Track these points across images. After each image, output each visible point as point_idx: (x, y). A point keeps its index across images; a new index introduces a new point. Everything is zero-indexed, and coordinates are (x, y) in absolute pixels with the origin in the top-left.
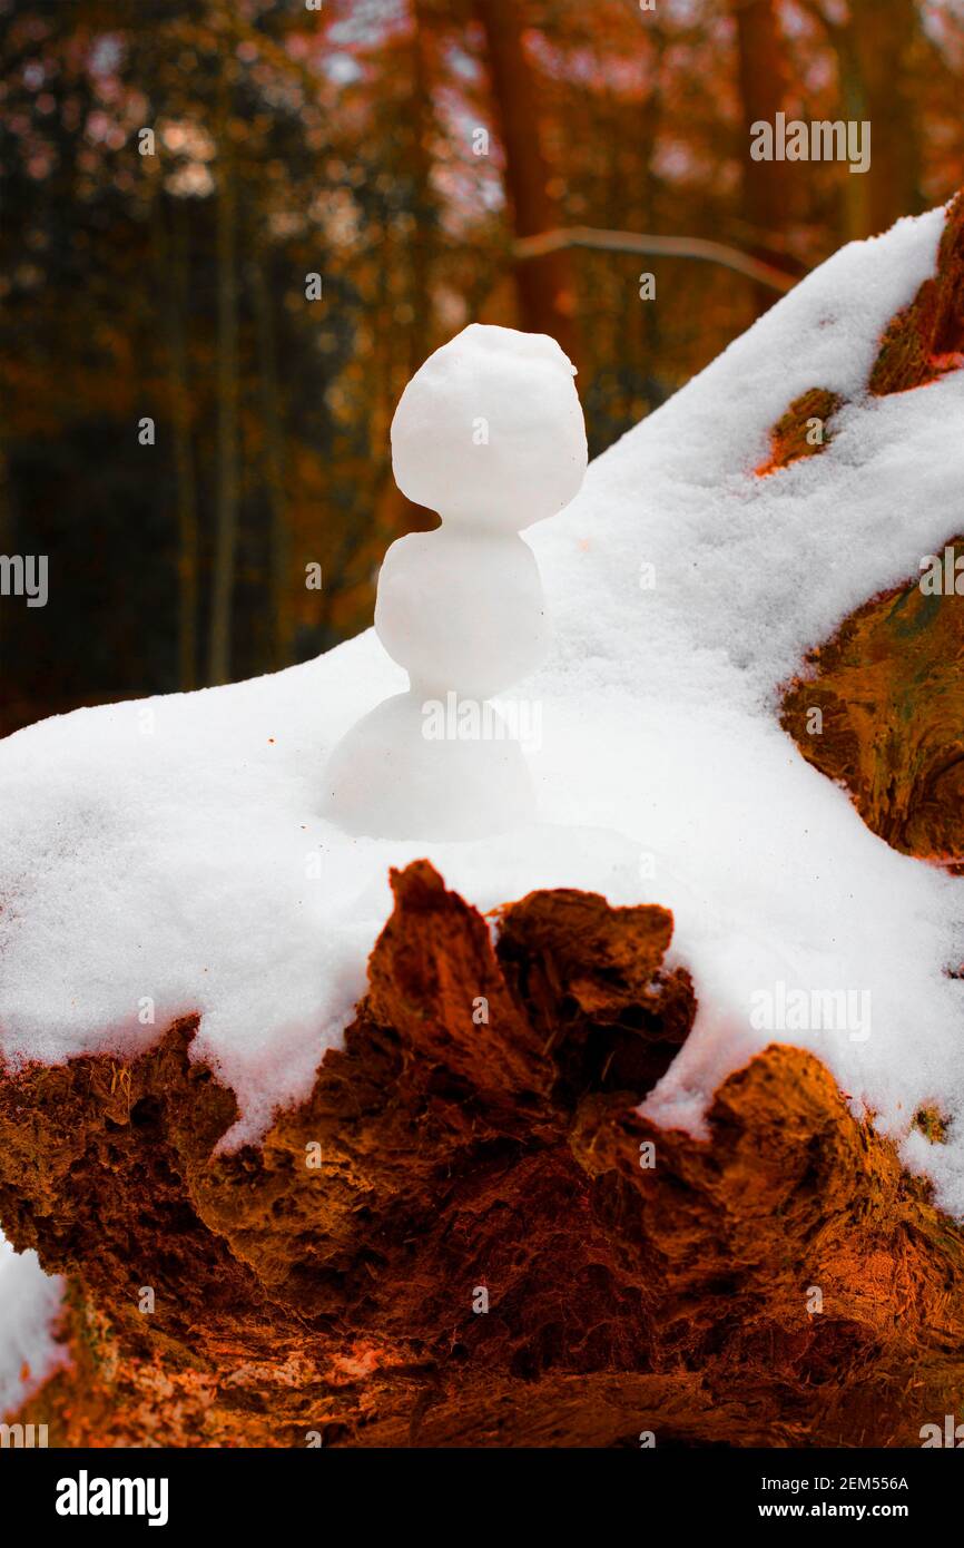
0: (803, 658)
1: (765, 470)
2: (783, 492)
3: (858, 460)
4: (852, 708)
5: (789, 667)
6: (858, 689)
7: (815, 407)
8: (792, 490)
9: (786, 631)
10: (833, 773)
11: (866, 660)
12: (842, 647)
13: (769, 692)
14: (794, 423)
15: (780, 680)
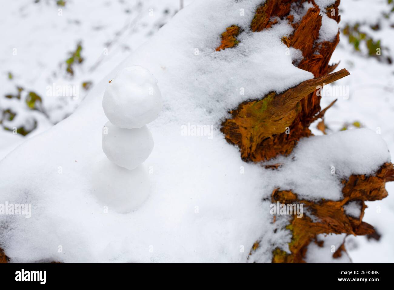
0: (227, 113)
1: (218, 50)
2: (223, 59)
3: (246, 54)
4: (240, 128)
5: (223, 115)
6: (243, 123)
7: (233, 32)
8: (225, 59)
9: (222, 105)
10: (235, 143)
11: (245, 117)
12: (238, 111)
13: (217, 121)
14: (227, 36)
15: (221, 118)
